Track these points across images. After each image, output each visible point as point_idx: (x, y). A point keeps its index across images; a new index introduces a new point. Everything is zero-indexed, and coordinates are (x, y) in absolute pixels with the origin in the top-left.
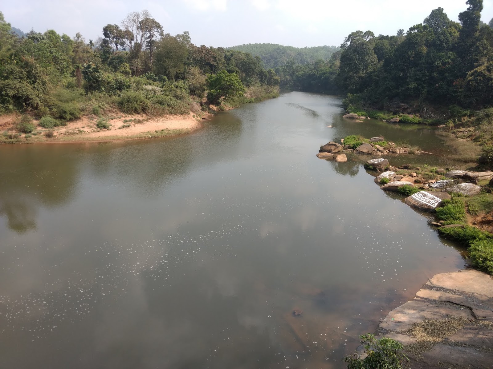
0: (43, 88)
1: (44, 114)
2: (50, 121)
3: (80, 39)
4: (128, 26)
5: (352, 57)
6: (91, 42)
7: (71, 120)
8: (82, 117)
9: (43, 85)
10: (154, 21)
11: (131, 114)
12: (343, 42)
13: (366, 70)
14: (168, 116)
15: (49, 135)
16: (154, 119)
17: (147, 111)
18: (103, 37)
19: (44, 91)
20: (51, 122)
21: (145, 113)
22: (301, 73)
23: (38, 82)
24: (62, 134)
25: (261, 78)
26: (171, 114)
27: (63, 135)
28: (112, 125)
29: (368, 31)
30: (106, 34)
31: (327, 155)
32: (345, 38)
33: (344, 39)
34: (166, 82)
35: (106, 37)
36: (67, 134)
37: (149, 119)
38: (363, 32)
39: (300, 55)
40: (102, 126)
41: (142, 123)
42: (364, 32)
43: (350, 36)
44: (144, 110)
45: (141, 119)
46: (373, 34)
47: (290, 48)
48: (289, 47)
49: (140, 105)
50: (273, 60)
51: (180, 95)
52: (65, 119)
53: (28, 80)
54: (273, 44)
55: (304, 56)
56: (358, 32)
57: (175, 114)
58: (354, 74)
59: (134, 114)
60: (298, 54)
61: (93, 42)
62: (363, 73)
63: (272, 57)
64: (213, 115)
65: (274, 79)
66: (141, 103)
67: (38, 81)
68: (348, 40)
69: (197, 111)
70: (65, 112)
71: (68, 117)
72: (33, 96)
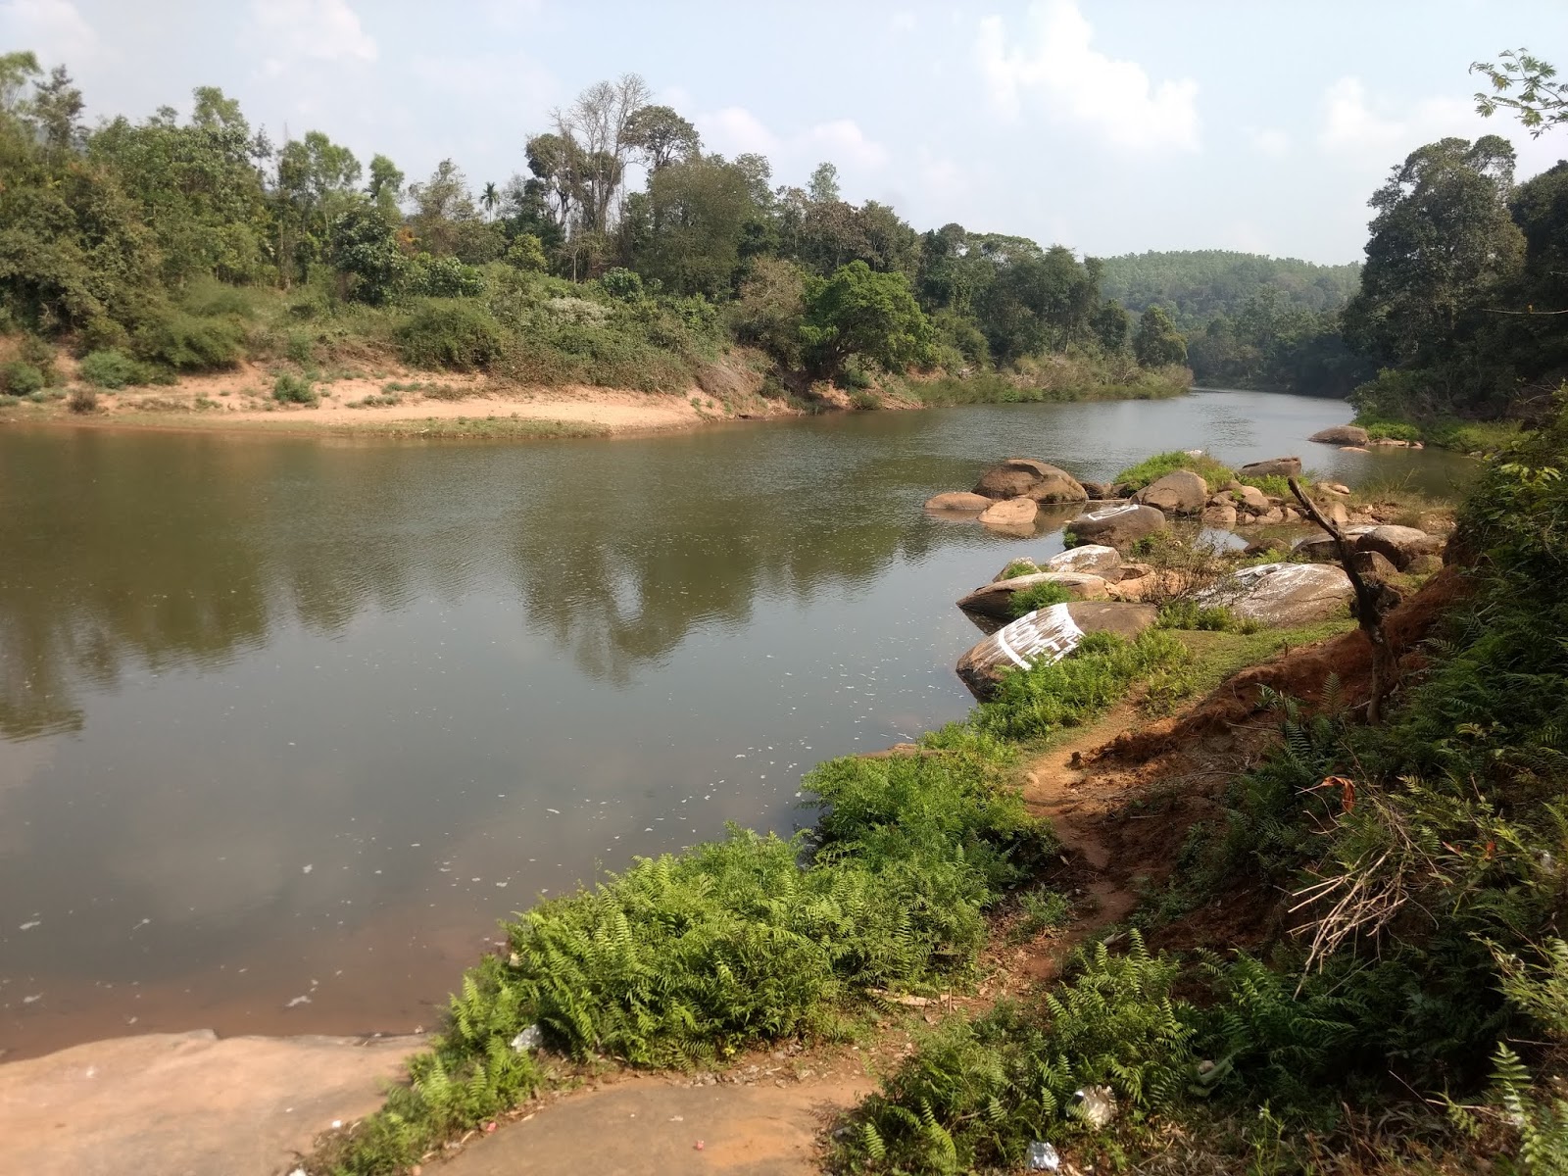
0: (121, 263)
1: (109, 341)
2: (112, 365)
3: (449, 176)
4: (571, 126)
5: (1411, 234)
6: (490, 189)
7: (190, 369)
8: (246, 366)
9: (124, 252)
10: (666, 114)
11: (429, 368)
12: (1381, 184)
13: (1470, 283)
14: (582, 390)
15: (82, 406)
16: (511, 393)
17: (491, 365)
18: (530, 175)
19: (123, 272)
20: (118, 370)
21: (485, 370)
22: (1292, 333)
23: (108, 243)
24: (130, 404)
25: (1107, 333)
26: (598, 384)
27: (133, 408)
28: (333, 395)
29: (1489, 138)
30: (534, 165)
31: (970, 503)
32: (1394, 168)
33: (1391, 174)
34: (635, 291)
35: (538, 173)
36: (147, 407)
37: (495, 390)
38: (1468, 143)
39: (1322, 286)
40: (295, 396)
41: (459, 399)
42: (1473, 143)
43: (1412, 160)
44: (482, 360)
45: (454, 386)
46: (1509, 146)
47: (1290, 265)
48: (1290, 260)
49: (467, 343)
50: (1221, 303)
51: (668, 333)
52: (169, 363)
53: (79, 235)
54: (1232, 253)
55: (1338, 289)
56: (1448, 143)
57: (616, 386)
58: (1414, 300)
59: (441, 368)
60: (1317, 284)
61: (495, 189)
62: (1453, 295)
63: (1218, 292)
64: (801, 412)
65: (1163, 342)
66: (474, 337)
67: (107, 238)
68: (1405, 176)
69: (725, 391)
70: (172, 342)
71: (180, 356)
72: (75, 284)
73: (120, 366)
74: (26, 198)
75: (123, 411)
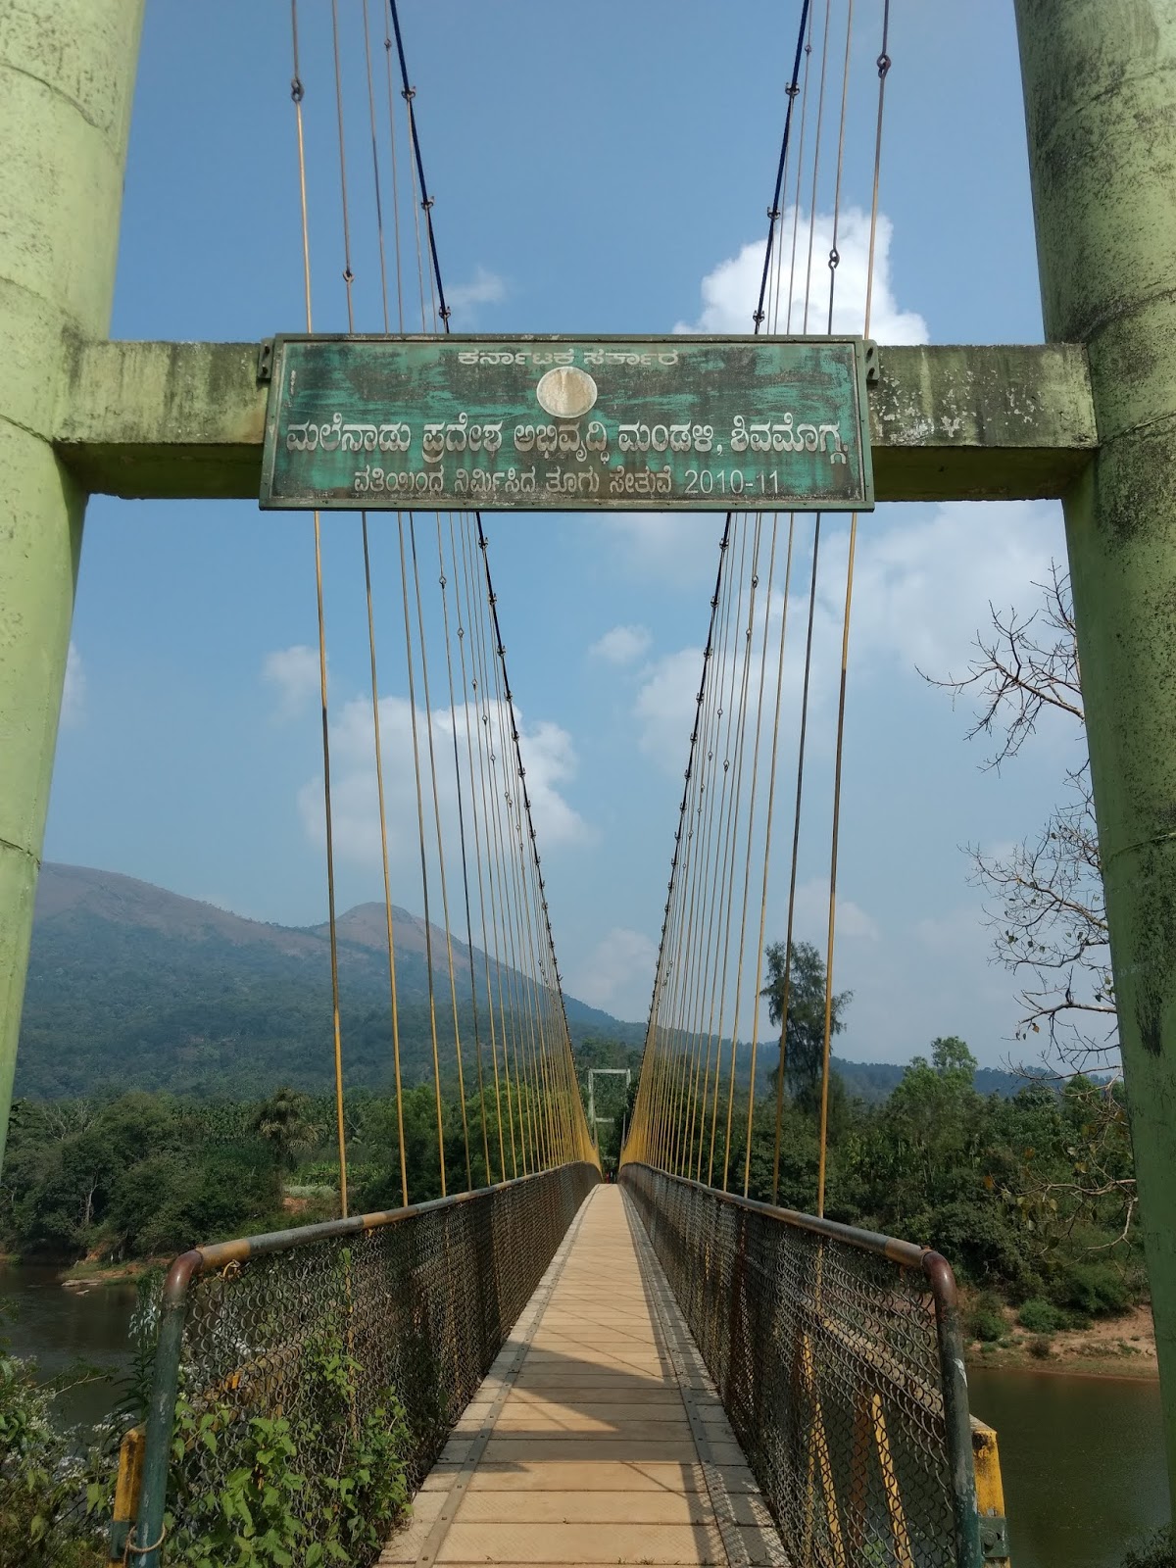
1: (1033, 1292)
2: (1045, 1313)
7: (1100, 1315)
8: (1134, 1309)
15: (1039, 1352)
20: (1048, 1316)
24: (1073, 1350)
27: (1075, 1354)
36: (1086, 1353)
52: (1084, 1309)
70: (1085, 1291)
71: (1093, 1304)
72: (1007, 1244)
73: (1050, 1314)
74: (962, 1177)
75: (1069, 1356)
